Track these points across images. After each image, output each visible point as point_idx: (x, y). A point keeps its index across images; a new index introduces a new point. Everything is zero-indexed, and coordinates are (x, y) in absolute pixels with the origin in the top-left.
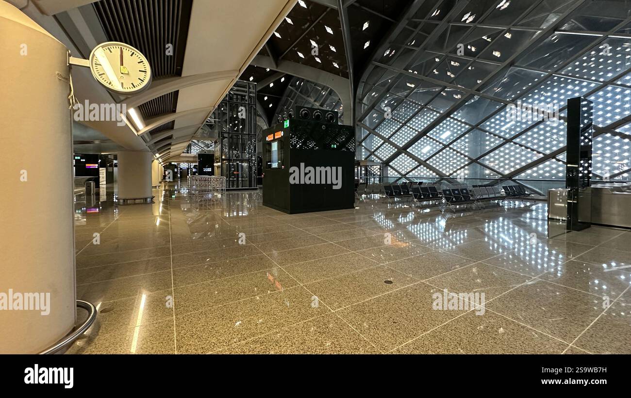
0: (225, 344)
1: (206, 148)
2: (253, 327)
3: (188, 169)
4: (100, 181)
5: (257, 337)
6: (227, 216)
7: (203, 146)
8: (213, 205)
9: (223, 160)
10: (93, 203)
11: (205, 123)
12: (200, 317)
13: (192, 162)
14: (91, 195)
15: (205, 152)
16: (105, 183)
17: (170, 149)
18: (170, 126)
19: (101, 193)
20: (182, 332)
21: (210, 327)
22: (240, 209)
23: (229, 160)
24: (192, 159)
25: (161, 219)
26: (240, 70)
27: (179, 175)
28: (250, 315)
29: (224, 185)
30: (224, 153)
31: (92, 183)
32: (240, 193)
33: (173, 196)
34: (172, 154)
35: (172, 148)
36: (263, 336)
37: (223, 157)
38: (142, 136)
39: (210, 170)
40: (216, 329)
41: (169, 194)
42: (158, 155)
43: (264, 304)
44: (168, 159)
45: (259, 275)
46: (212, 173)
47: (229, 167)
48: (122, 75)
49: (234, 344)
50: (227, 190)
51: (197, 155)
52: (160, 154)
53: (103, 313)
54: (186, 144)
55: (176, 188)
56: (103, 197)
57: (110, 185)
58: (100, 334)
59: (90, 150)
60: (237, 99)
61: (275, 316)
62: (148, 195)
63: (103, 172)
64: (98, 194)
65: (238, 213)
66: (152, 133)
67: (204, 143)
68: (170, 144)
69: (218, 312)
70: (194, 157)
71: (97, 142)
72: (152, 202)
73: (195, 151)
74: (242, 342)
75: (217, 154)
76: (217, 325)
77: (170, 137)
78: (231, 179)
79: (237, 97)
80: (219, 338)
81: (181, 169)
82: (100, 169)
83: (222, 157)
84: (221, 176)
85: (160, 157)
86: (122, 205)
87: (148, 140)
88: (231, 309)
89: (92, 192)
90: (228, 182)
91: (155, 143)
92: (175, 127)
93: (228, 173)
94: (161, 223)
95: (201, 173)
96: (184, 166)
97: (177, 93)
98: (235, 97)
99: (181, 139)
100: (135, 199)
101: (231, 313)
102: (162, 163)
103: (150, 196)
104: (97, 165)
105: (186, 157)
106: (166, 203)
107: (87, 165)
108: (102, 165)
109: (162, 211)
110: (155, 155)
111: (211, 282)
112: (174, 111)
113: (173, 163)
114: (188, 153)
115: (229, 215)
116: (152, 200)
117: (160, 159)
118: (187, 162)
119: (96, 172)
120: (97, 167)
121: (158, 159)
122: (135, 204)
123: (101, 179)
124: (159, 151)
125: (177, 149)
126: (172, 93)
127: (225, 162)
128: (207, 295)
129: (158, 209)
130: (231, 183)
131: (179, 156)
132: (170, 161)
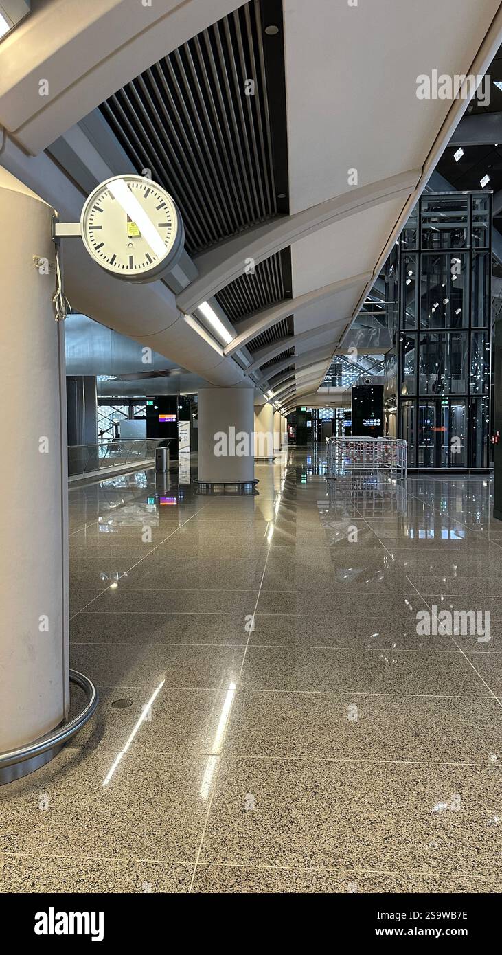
0: (301, 859)
1: (373, 372)
2: (377, 842)
3: (334, 421)
4: (179, 448)
5: (380, 873)
6: (412, 537)
7: (367, 368)
8: (379, 506)
9: (402, 399)
10: (166, 489)
11: (358, 313)
12: (270, 773)
13: (342, 405)
14: (163, 473)
15: (368, 382)
16: (188, 449)
17: (293, 378)
18: (285, 329)
19: (181, 469)
20: (227, 795)
21: (283, 805)
22: (444, 521)
23: (417, 399)
24: (339, 400)
25: (279, 529)
26: (423, 167)
27: (316, 435)
28: (380, 807)
29: (404, 459)
30: (406, 382)
31: (165, 450)
32: (444, 480)
33: (303, 481)
34: (299, 389)
35: (297, 376)
36: (394, 874)
37: (404, 392)
38: (233, 356)
39: (377, 423)
40: (294, 814)
41: (295, 475)
42: (271, 394)
43: (422, 789)
44: (294, 400)
45: (431, 707)
46: (377, 432)
47: (419, 415)
48: (130, 241)
49: (322, 867)
50: (410, 472)
51: (351, 390)
52: (274, 391)
53: (116, 707)
54: (325, 366)
55: (309, 463)
56: (184, 478)
57: (194, 454)
58: (99, 747)
59: (163, 387)
60: (441, 241)
61: (442, 834)
62: (247, 477)
63: (184, 428)
64: (174, 471)
65: (438, 534)
66: (253, 347)
67: (370, 360)
68: (292, 369)
69: (309, 774)
70: (344, 394)
71: (175, 372)
72: (254, 492)
73: (349, 380)
74: (342, 869)
75: (390, 386)
76: (299, 805)
77: (289, 354)
78: (420, 445)
79: (441, 237)
80: (294, 838)
81: (320, 421)
82: (180, 423)
83: (399, 392)
84: (398, 437)
85: (277, 396)
86: (204, 495)
87: (247, 363)
88: (338, 775)
89: (165, 468)
90: (414, 452)
91: (261, 368)
92: (297, 330)
93: (414, 431)
94: (278, 539)
95: (357, 429)
96: (326, 414)
97: (286, 253)
98: (436, 238)
99: (313, 357)
100: (225, 485)
101: (338, 784)
102: (283, 410)
103: (250, 479)
104: (174, 416)
105: (329, 394)
106: (291, 495)
107: (160, 416)
108: (184, 416)
109: (281, 512)
110: (265, 392)
111: (315, 696)
112: (288, 296)
113: (302, 409)
114: (334, 385)
115: (416, 534)
116: (253, 488)
117: (277, 402)
118: (331, 405)
119: (172, 429)
120: (174, 420)
121: (272, 401)
122: (225, 493)
123: (180, 444)
124: (273, 383)
125: (309, 377)
126: (277, 254)
127: (407, 403)
128: (297, 723)
129: (272, 507)
130: (421, 456)
131: (313, 392)
132: (298, 404)
